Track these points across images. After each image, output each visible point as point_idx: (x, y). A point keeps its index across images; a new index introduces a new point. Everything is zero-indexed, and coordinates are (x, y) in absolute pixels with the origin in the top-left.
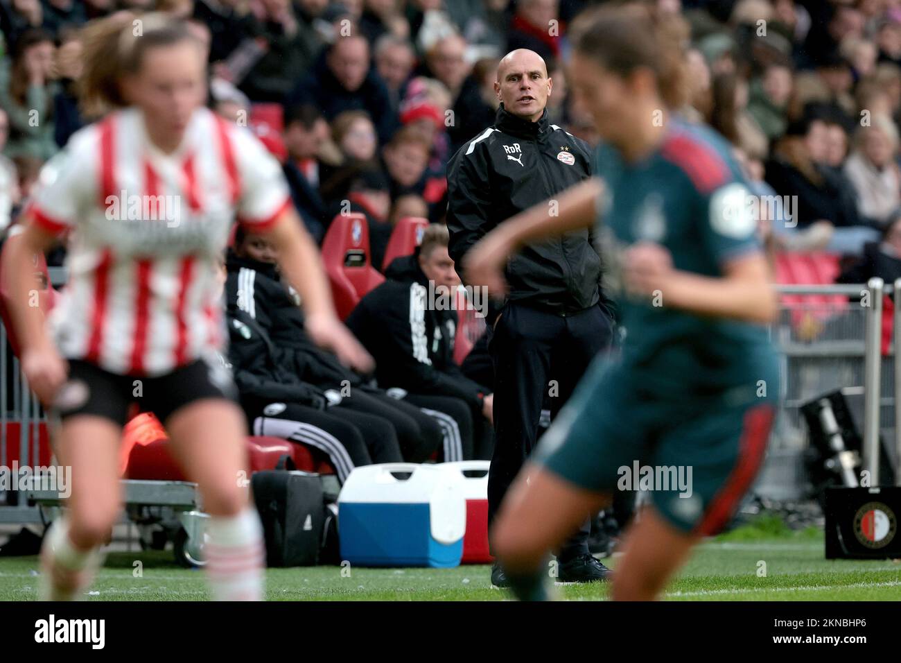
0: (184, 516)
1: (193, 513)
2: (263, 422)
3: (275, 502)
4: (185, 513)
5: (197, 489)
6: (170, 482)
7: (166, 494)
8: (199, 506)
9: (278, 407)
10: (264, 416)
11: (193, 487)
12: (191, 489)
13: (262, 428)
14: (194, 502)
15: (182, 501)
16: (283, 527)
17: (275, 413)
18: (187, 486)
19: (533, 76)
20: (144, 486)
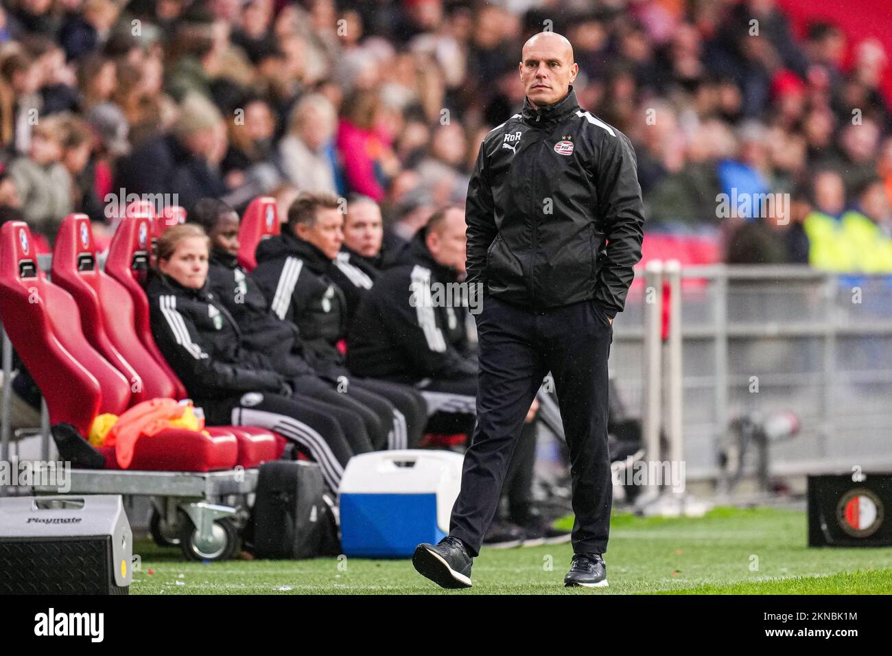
0: (192, 508)
1: (200, 505)
2: (240, 413)
3: (286, 493)
4: (193, 505)
5: (207, 480)
6: (179, 474)
7: (174, 485)
8: (208, 498)
9: (255, 398)
10: (241, 407)
11: (204, 478)
12: (201, 480)
13: (240, 419)
14: (204, 493)
15: (191, 493)
16: (294, 517)
17: (253, 404)
18: (197, 476)
19: (551, 63)
20: (151, 477)
